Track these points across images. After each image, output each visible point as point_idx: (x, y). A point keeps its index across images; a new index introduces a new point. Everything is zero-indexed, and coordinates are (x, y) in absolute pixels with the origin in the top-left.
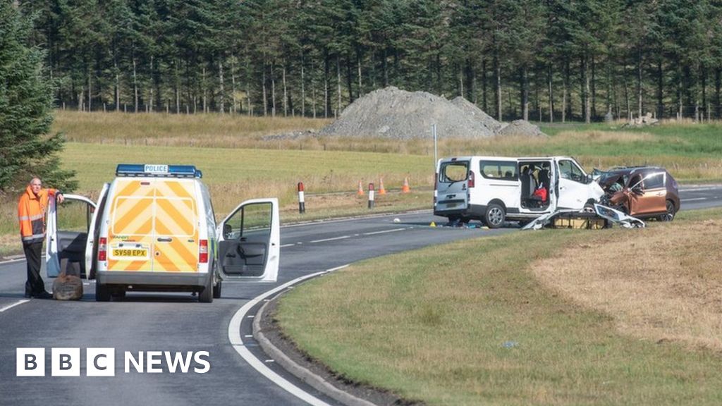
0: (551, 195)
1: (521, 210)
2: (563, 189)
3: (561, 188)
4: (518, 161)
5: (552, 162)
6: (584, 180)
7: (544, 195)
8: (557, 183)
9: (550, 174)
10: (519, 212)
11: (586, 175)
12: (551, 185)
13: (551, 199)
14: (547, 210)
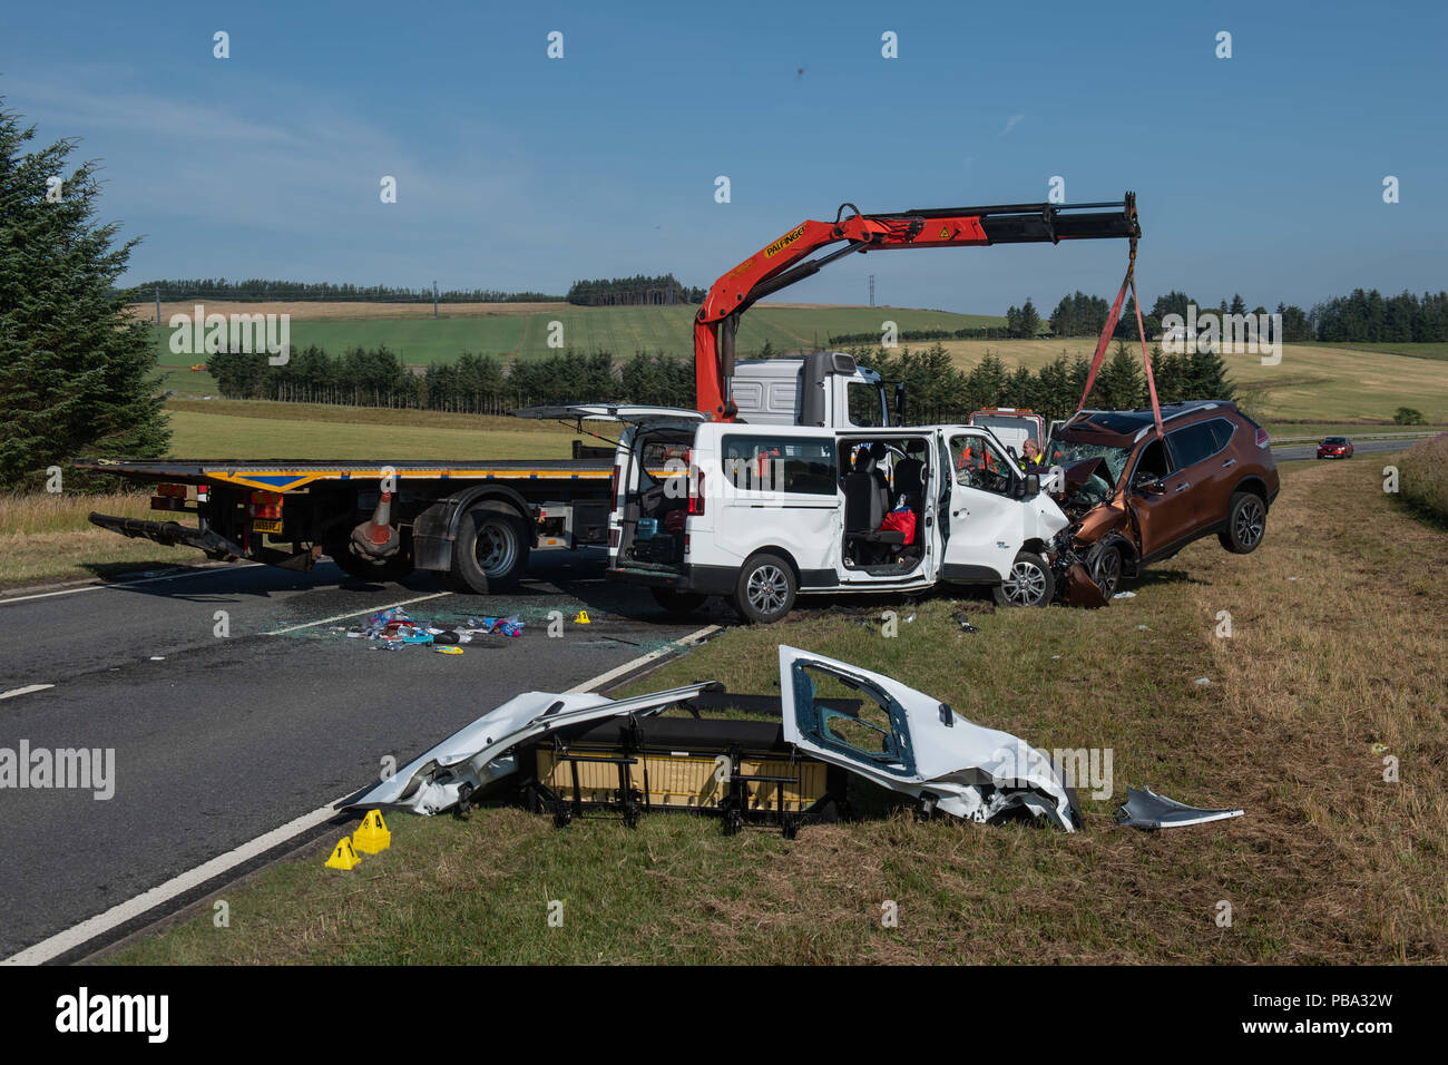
0: (927, 531)
1: (844, 574)
2: (962, 516)
3: (956, 514)
4: (838, 438)
5: (931, 439)
6: (1019, 490)
7: (907, 527)
8: (945, 498)
9: (927, 474)
10: (837, 582)
11: (1022, 476)
12: (929, 502)
13: (928, 541)
14: (917, 573)
